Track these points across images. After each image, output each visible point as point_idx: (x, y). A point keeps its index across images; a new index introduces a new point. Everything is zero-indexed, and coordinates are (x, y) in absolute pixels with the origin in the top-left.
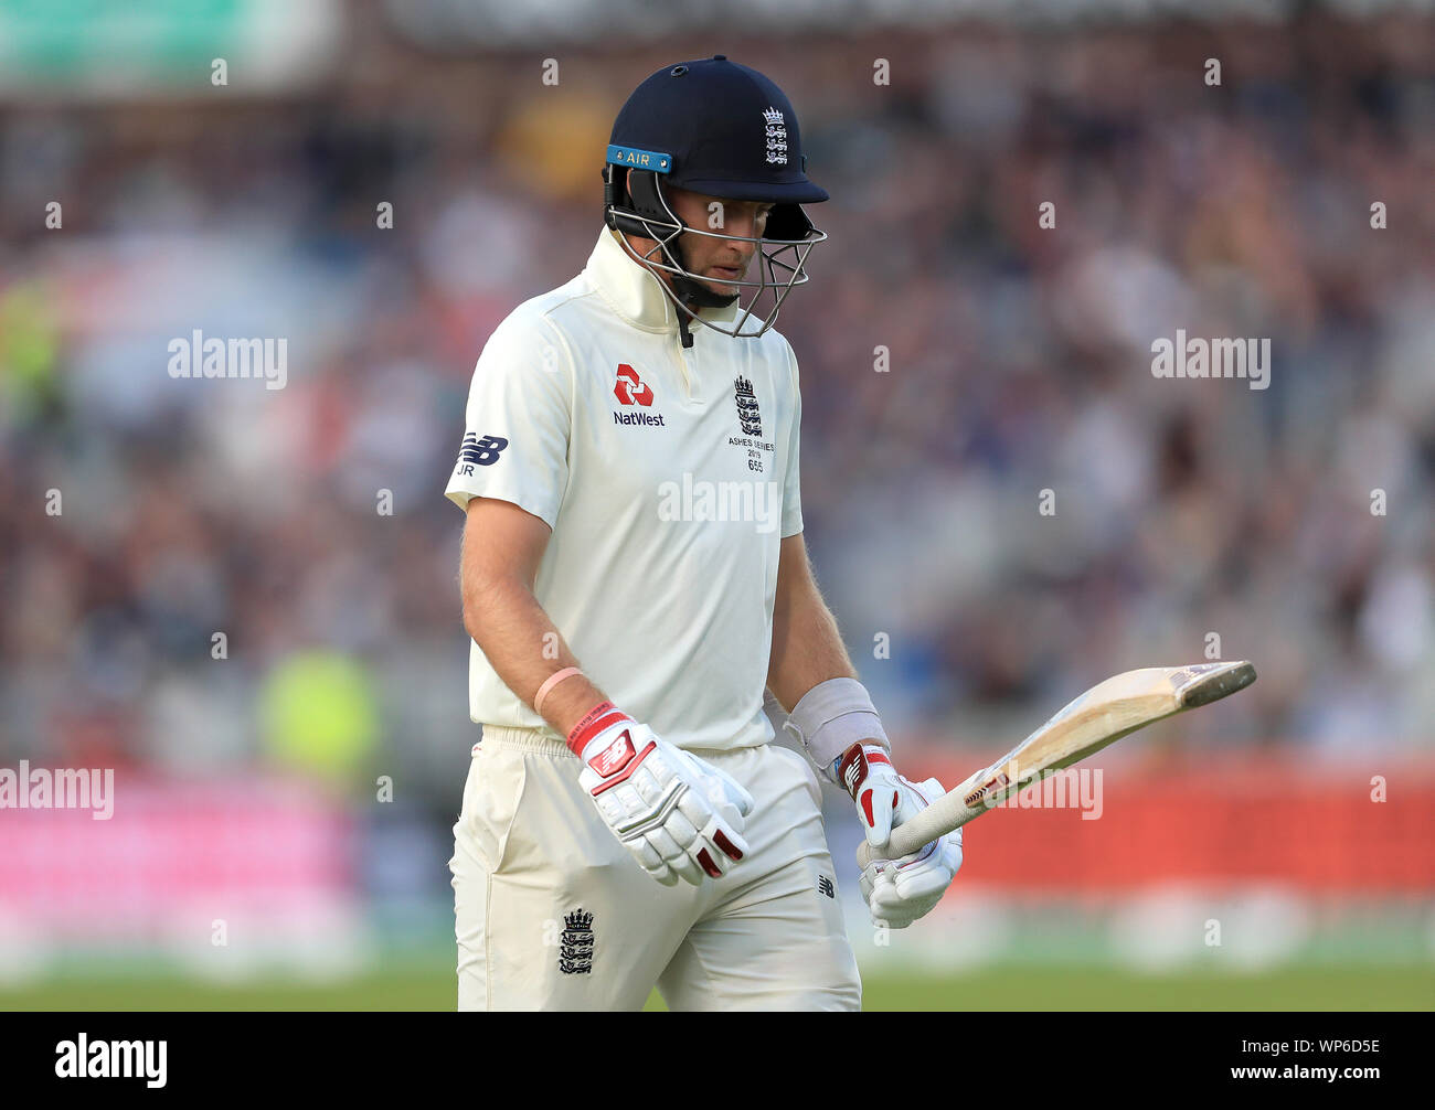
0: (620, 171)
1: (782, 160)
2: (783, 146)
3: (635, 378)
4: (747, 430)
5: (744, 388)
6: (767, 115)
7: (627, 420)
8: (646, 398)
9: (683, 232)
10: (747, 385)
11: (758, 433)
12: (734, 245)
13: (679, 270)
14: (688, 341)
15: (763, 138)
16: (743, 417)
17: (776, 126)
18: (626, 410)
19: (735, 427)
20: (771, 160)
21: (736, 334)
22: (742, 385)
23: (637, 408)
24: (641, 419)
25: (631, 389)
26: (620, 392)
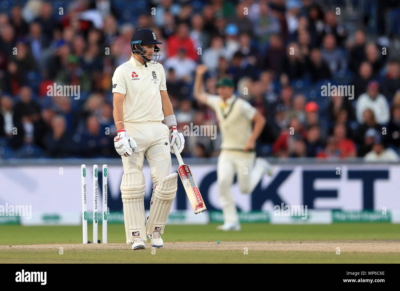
0: (134, 45)
1: (156, 39)
2: (155, 37)
3: (135, 74)
4: (154, 78)
5: (154, 72)
6: (153, 33)
7: (134, 79)
8: (137, 76)
9: (145, 50)
11: (156, 78)
13: (145, 56)
14: (146, 66)
15: (153, 37)
16: (153, 76)
18: (134, 78)
19: (152, 78)
20: (154, 39)
23: (135, 78)
24: (136, 79)
25: (134, 75)
26: (133, 76)
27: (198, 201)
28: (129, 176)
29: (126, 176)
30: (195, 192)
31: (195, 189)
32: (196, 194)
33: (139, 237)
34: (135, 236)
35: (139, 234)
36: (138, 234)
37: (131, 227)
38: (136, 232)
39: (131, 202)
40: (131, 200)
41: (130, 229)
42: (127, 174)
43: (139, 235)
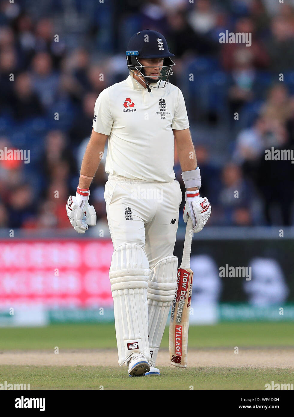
0: (129, 57)
1: (163, 49)
2: (162, 46)
3: (130, 101)
4: (161, 110)
5: (162, 101)
6: (158, 40)
7: (127, 111)
9: (143, 67)
10: (163, 100)
11: (165, 110)
12: (156, 68)
13: (144, 76)
15: (158, 45)
16: (161, 107)
17: (160, 42)
19: (158, 110)
20: (160, 49)
21: (158, 88)
22: (162, 100)
23: (129, 108)
24: (130, 110)
25: (129, 104)
26: (125, 105)
27: (176, 351)
28: (122, 252)
29: (117, 254)
30: (176, 334)
31: (178, 329)
32: (177, 339)
33: (138, 352)
34: (131, 349)
35: (138, 346)
36: (136, 347)
37: (125, 336)
38: (133, 343)
39: (126, 295)
40: (125, 291)
41: (124, 338)
42: (119, 251)
43: (138, 348)
